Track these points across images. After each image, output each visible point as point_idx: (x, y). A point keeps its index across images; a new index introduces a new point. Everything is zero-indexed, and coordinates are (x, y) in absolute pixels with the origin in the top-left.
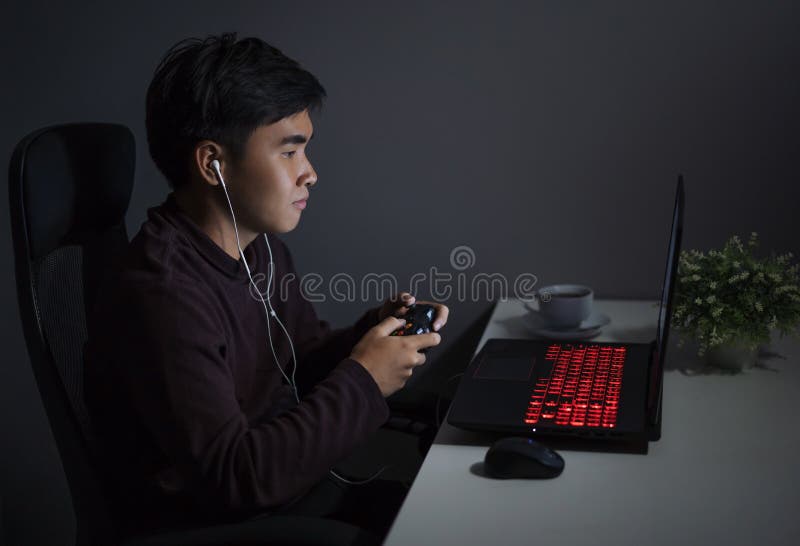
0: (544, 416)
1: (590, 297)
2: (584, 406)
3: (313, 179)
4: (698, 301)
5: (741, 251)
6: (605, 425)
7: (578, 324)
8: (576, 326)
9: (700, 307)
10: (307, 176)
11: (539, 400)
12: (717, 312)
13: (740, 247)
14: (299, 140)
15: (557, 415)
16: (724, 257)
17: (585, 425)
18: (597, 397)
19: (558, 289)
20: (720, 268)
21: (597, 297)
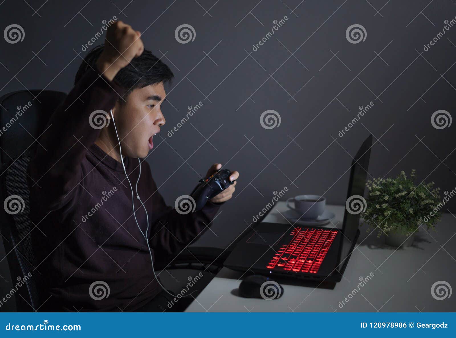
0: (279, 265)
1: (324, 202)
2: (303, 261)
3: (163, 122)
4: (378, 206)
5: (406, 179)
6: (311, 272)
7: (317, 217)
8: (314, 218)
9: (379, 209)
10: (160, 120)
11: (278, 256)
12: (388, 213)
13: (405, 177)
14: (157, 99)
15: (286, 265)
16: (395, 182)
17: (300, 271)
18: (312, 256)
19: (306, 197)
20: (392, 189)
21: (327, 203)
